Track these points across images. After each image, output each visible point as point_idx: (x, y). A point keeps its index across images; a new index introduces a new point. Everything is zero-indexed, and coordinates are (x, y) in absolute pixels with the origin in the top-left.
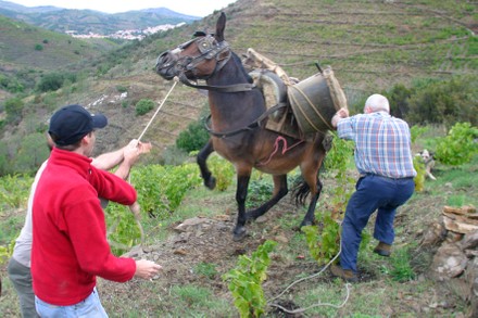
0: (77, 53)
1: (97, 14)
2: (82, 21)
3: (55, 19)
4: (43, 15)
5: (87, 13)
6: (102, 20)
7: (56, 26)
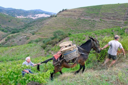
0: (18, 23)
1: (23, 11)
2: (19, 12)
3: (12, 12)
4: (9, 11)
5: (21, 10)
6: (24, 12)
7: (13, 14)
